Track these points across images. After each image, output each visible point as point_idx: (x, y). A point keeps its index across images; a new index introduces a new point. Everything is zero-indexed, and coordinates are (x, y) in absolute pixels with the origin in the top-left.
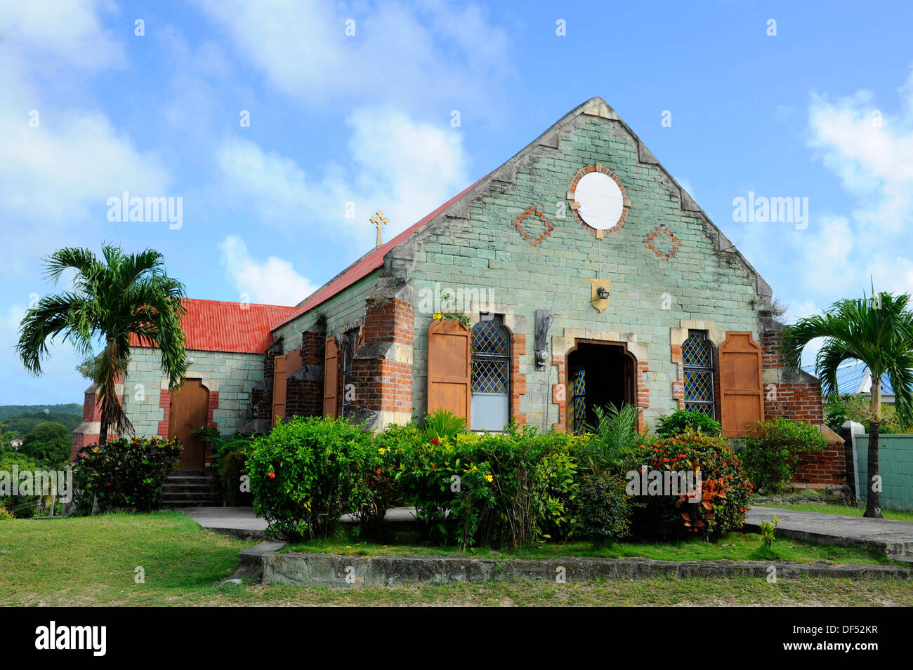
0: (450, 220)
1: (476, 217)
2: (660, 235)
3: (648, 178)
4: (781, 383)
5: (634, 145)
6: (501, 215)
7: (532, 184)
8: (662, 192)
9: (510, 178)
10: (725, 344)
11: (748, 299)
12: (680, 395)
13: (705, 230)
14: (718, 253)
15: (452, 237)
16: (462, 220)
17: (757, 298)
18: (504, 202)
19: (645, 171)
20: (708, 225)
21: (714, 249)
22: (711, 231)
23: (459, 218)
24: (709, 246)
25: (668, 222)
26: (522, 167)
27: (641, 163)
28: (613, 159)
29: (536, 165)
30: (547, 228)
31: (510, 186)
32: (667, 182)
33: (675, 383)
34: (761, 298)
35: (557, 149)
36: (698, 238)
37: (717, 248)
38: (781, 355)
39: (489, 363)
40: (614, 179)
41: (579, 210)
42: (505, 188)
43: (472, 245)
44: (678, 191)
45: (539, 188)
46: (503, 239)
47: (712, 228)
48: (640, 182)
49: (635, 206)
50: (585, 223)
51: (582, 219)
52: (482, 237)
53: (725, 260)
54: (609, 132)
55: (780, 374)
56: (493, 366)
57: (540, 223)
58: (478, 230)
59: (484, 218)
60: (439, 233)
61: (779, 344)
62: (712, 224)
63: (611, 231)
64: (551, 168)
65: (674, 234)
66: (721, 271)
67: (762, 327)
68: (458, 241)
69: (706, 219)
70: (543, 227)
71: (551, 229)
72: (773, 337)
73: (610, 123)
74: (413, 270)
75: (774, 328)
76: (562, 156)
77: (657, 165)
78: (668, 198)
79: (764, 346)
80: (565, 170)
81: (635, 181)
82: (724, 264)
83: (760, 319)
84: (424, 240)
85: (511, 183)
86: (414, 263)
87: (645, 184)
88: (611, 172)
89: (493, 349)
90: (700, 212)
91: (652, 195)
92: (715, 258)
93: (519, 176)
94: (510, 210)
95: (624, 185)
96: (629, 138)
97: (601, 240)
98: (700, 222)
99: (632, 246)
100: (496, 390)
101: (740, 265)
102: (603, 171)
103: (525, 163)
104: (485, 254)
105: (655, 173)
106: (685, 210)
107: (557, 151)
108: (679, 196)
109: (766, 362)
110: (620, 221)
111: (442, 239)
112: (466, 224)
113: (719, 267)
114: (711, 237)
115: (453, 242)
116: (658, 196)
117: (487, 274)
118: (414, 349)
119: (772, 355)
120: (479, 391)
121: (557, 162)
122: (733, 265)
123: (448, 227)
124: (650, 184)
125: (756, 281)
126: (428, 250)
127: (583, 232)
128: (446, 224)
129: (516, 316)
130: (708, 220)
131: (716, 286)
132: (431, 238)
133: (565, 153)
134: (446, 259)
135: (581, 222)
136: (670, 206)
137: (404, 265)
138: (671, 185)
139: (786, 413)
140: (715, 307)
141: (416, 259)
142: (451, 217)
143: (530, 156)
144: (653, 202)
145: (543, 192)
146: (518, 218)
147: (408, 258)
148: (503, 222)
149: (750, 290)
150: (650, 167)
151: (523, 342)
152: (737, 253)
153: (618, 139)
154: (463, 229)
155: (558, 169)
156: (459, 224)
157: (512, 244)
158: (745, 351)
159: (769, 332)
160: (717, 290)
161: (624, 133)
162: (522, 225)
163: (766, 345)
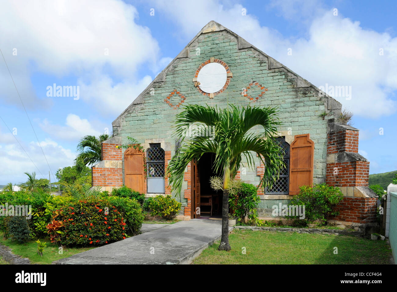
0: (136, 106)
1: (147, 102)
2: (252, 87)
3: (246, 57)
4: (336, 162)
5: (236, 40)
6: (159, 98)
7: (174, 79)
8: (255, 62)
9: (162, 80)
10: (294, 143)
11: (319, 113)
12: (261, 173)
13: (286, 76)
14: (296, 90)
15: (136, 113)
16: (140, 104)
17: (328, 112)
18: (160, 92)
19: (243, 53)
20: (289, 74)
21: (293, 88)
22: (290, 76)
23: (139, 104)
24: (289, 87)
25: (258, 79)
26: (169, 73)
27: (240, 49)
28: (221, 52)
29: (176, 69)
30: (183, 99)
31: (163, 83)
32: (259, 56)
33: (258, 167)
34: (331, 111)
35: (188, 57)
36: (281, 84)
37: (295, 86)
38: (337, 145)
39: (156, 165)
40: (222, 64)
41: (199, 86)
42: (160, 85)
43: (145, 114)
44: (266, 59)
45: (178, 80)
46: (159, 109)
47: (292, 75)
48: (239, 61)
49: (235, 75)
50: (203, 92)
51: (201, 90)
52: (150, 110)
53: (302, 93)
54: (219, 39)
55: (336, 157)
56: (158, 166)
57: (179, 97)
58: (148, 107)
59: (150, 101)
60: (131, 112)
61: (337, 138)
62: (292, 73)
63: (219, 92)
64: (184, 68)
65: (262, 85)
66: (298, 100)
67: (329, 129)
68: (139, 114)
69: (288, 71)
70: (180, 99)
71: (185, 99)
72: (334, 135)
73: (220, 33)
74: (121, 130)
75: (335, 129)
76: (190, 60)
77: (251, 47)
78: (259, 65)
79: (329, 141)
80: (193, 67)
81: (236, 61)
82: (301, 95)
83: (329, 125)
84: (125, 116)
85: (163, 82)
86: (121, 127)
87: (243, 60)
88: (220, 61)
89: (158, 158)
90: (283, 67)
91: (248, 66)
92: (294, 93)
93: (167, 77)
94: (163, 95)
95: (228, 66)
96: (232, 38)
97: (213, 98)
98: (283, 73)
99: (233, 97)
100: (159, 176)
101: (314, 94)
102: (215, 61)
103: (170, 70)
104: (151, 117)
105: (250, 53)
106: (271, 69)
107: (188, 58)
108: (267, 62)
109: (330, 150)
110: (225, 86)
111: (132, 115)
112: (142, 106)
113: (297, 97)
114: (291, 81)
115: (137, 114)
116: (251, 66)
117: (153, 126)
118: (123, 162)
119: (333, 145)
120: (152, 177)
121: (188, 64)
122: (309, 95)
123: (134, 109)
124: (247, 60)
125: (328, 101)
126: (126, 120)
127: (203, 96)
128: (134, 108)
129: (166, 143)
130: (289, 71)
131: (293, 109)
132: (128, 115)
133: (192, 58)
134: (134, 123)
135: (201, 92)
136: (260, 69)
137: (117, 128)
138: (261, 56)
139: (337, 180)
140: (291, 122)
141: (121, 125)
142: (136, 104)
143: (173, 66)
144: (248, 70)
145: (180, 81)
146: (167, 97)
147: (118, 125)
148: (160, 101)
149: (322, 108)
150: (246, 50)
151: (170, 154)
152: (312, 87)
153: (226, 40)
154: (141, 108)
155: (188, 68)
156: (139, 106)
157: (164, 110)
159: (332, 132)
160: (294, 112)
161: (229, 35)
162: (170, 100)
163: (331, 140)
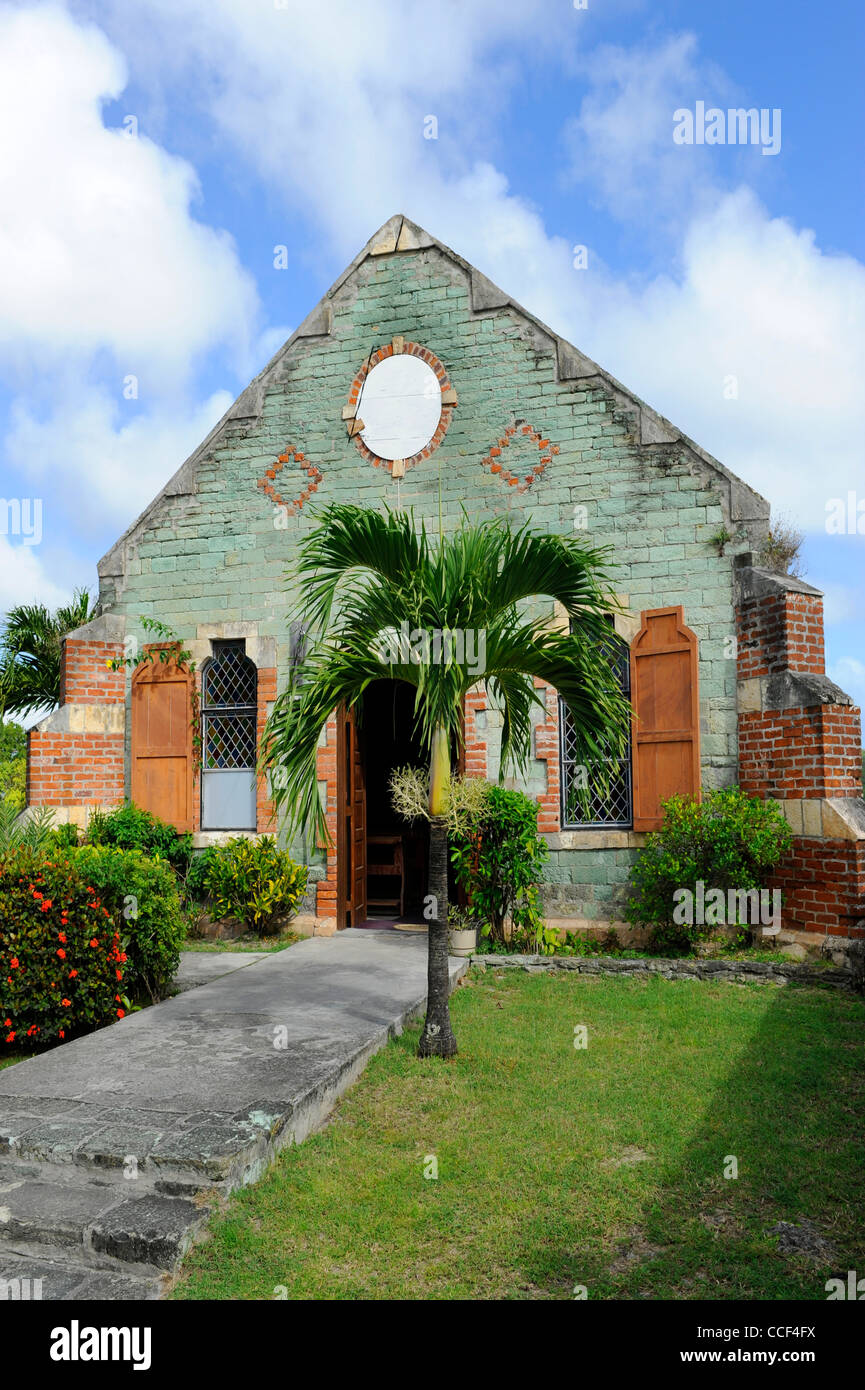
0: (171, 501)
1: (206, 488)
2: (514, 442)
3: (493, 337)
4: (766, 709)
5: (465, 282)
6: (242, 474)
7: (288, 409)
8: (520, 356)
9: (251, 410)
10: (641, 638)
11: (707, 534)
12: (549, 750)
13: (611, 405)
14: (639, 452)
15: (174, 527)
16: (187, 497)
17: (732, 529)
18: (245, 453)
19: (488, 326)
20: (618, 398)
21: (631, 445)
22: (623, 406)
23: (183, 495)
24: (620, 441)
25: (530, 414)
26: (273, 386)
27: (477, 312)
28: (425, 321)
29: (295, 375)
30: (312, 479)
31: (255, 423)
32: (531, 334)
33: (538, 725)
34: (740, 527)
35: (327, 335)
36: (596, 431)
37: (637, 440)
38: (764, 648)
39: (231, 720)
40: (426, 361)
41: (362, 433)
42: (247, 427)
43: (201, 533)
44: (552, 345)
45: (299, 413)
46: (244, 515)
47: (627, 401)
48: (475, 351)
49: (464, 398)
50: (373, 455)
51: (368, 450)
52: (215, 518)
53: (654, 462)
54: (418, 275)
55: (765, 690)
56: (235, 724)
57: (301, 473)
58: (208, 508)
59: (216, 486)
60: (157, 525)
61: (762, 622)
62: (625, 395)
63: (419, 457)
64: (319, 372)
65: (543, 434)
66: (645, 487)
67: (739, 590)
68: (182, 533)
69: (613, 386)
70: (305, 479)
71: (319, 480)
72: (754, 609)
73: (420, 256)
74: (124, 589)
75: (755, 589)
76: (335, 345)
77: (509, 306)
78: (532, 365)
79: (741, 632)
80: (341, 368)
81: (467, 350)
82: (654, 471)
83: (737, 573)
84: (137, 540)
85: (255, 417)
86: (125, 579)
87: (485, 349)
88: (421, 348)
89: (236, 696)
90: (599, 375)
91: (500, 368)
92: (632, 463)
93: (269, 400)
94: (254, 463)
95: (445, 367)
96: (455, 272)
97: (401, 478)
98: (600, 395)
99: (460, 475)
100: (240, 763)
101: (690, 465)
102: (406, 350)
103: (276, 376)
104: (220, 544)
105: (505, 323)
106: (565, 380)
107: (328, 338)
108: (554, 356)
109: (745, 666)
110: (437, 434)
111: (161, 534)
112: (193, 503)
113: (642, 478)
114: (623, 422)
115: (175, 533)
116: (510, 368)
117: (222, 577)
118: (126, 709)
119: (753, 648)
120: (216, 767)
121: (328, 359)
122: (675, 469)
123: (168, 513)
124: (497, 348)
125: (730, 492)
126: (143, 555)
127: (374, 471)
128: (166, 509)
129: (262, 639)
130: (616, 389)
131: (633, 519)
132: (147, 536)
133: (342, 338)
134: (167, 564)
135: (367, 454)
136: (534, 380)
137: (112, 585)
138: (538, 337)
139: (770, 775)
140: (630, 565)
141: (127, 572)
142: (172, 497)
143: (284, 362)
144: (501, 380)
145: (306, 418)
146: (267, 473)
147: (116, 573)
148: (245, 484)
149: (715, 515)
150: (494, 315)
151: (273, 680)
152: (682, 441)
153: (437, 280)
154: (189, 511)
155: (330, 370)
156: (181, 504)
157: (258, 519)
158: (668, 648)
159: (748, 599)
160: (635, 528)
161: (446, 264)
162: (277, 482)
163: (745, 627)
